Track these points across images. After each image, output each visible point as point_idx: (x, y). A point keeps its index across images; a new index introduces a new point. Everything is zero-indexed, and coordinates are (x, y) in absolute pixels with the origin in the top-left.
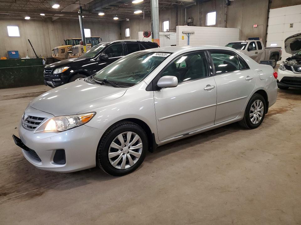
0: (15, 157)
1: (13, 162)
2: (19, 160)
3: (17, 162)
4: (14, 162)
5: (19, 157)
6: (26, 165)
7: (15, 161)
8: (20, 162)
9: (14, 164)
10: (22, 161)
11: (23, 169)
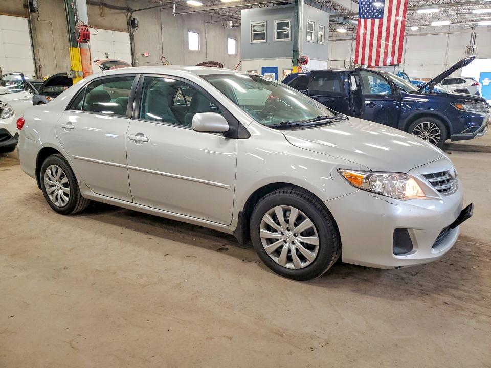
0: (457, 302)
1: (466, 294)
2: (454, 292)
3: (457, 289)
4: (465, 291)
5: (448, 299)
6: (448, 273)
7: (460, 293)
8: (452, 285)
9: (466, 288)
10: (450, 285)
11: (457, 270)
